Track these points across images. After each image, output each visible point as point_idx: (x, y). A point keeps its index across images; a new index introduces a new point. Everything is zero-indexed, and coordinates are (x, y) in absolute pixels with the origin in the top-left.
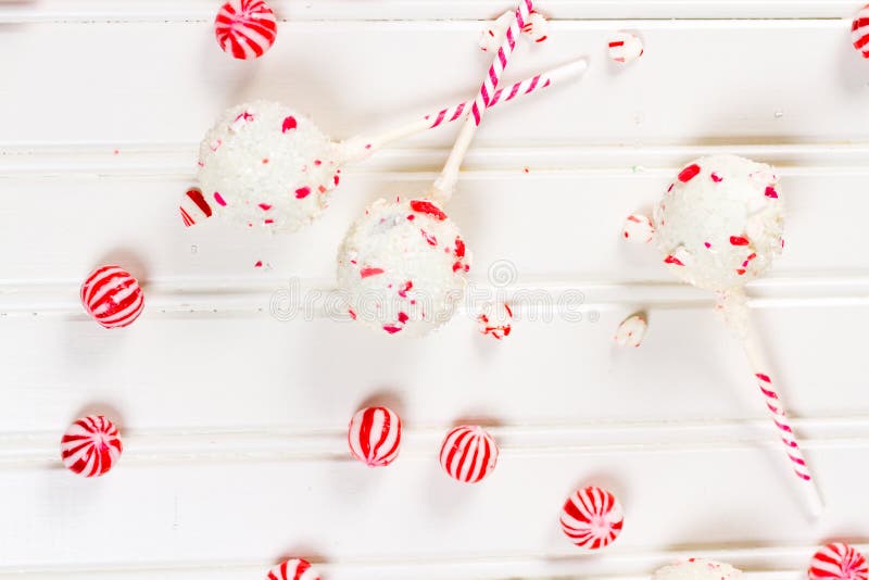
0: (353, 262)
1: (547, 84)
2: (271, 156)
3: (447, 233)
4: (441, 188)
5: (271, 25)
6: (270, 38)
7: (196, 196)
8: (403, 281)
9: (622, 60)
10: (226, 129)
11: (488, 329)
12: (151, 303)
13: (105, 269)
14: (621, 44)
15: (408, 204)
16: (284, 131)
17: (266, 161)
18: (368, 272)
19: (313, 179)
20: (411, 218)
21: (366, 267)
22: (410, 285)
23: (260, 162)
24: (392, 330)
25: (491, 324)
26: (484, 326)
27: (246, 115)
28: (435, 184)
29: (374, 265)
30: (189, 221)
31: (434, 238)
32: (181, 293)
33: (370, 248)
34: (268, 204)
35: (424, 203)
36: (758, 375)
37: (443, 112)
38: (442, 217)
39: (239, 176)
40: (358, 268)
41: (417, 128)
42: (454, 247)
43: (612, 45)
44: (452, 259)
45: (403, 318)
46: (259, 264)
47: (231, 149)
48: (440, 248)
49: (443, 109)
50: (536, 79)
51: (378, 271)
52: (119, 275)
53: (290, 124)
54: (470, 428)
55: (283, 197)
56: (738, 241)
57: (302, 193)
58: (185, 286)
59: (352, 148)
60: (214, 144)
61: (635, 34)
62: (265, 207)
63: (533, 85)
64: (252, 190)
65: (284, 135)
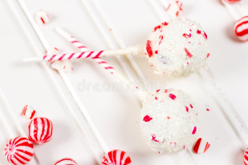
0: (188, 64)
1: (72, 37)
2: (165, 116)
3: (154, 37)
4: (137, 50)
5: (110, 154)
6: (115, 152)
7: (196, 148)
8: (184, 39)
9: (48, 15)
10: (164, 144)
11: (181, 9)
14: (41, 19)
15: (152, 58)
16: (151, 119)
17: (169, 118)
18: (189, 54)
20: (156, 52)
21: (187, 57)
22: (184, 35)
23: (170, 120)
24: (206, 36)
26: (180, 12)
27: (154, 138)
29: (185, 53)
30: (208, 146)
31: (160, 37)
33: (179, 60)
34: (185, 109)
35: (148, 51)
37: (106, 68)
38: (149, 42)
39: (181, 126)
40: (190, 60)
41: (118, 75)
42: (158, 30)
43: (44, 22)
44: (163, 28)
45: (199, 32)
46: (208, 110)
47: (172, 136)
48: (162, 34)
49: (105, 69)
50: (73, 42)
51: (186, 50)
53: (147, 119)
55: (179, 104)
57: (173, 97)
60: (173, 145)
61: (34, 17)
62: (187, 109)
63: (76, 42)
64: (183, 118)
65: (153, 117)
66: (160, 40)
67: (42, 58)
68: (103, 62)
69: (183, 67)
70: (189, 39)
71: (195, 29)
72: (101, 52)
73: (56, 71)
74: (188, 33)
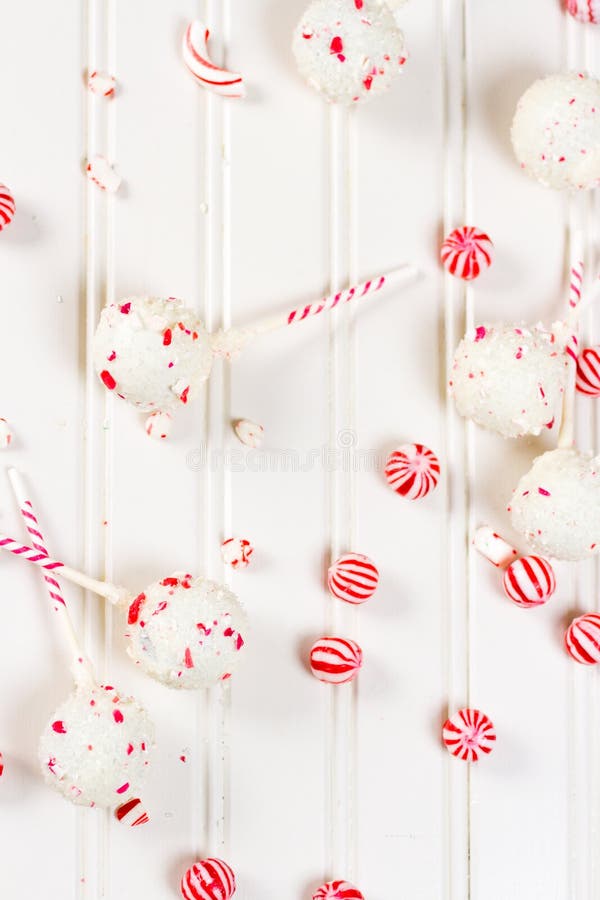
0: (179, 674)
1: (29, 503)
2: (86, 742)
3: (156, 593)
4: (117, 597)
7: (122, 812)
8: (196, 631)
9: (9, 437)
10: (62, 782)
11: (244, 560)
12: (215, 852)
13: (184, 891)
15: (131, 626)
16: (64, 732)
17: (90, 748)
18: (189, 662)
19: (106, 707)
20: (142, 624)
21: (184, 664)
22: (200, 626)
23: (91, 752)
24: (240, 642)
25: (239, 557)
26: (241, 564)
27: (51, 764)
28: (114, 603)
29: (182, 656)
30: (143, 819)
31: (160, 604)
32: (207, 827)
33: (167, 660)
34: (127, 747)
35: (130, 612)
36: (290, 322)
37: (52, 595)
38: (142, 597)
39: (103, 771)
40: (185, 671)
41: (66, 618)
42: (169, 588)
44: (179, 588)
45: (229, 632)
46: (183, 759)
47: (80, 778)
48: (169, 599)
49: (49, 595)
50: (24, 513)
51: (188, 653)
52: (189, 880)
53: (58, 727)
54: (330, 577)
55: (121, 734)
56: (167, 338)
57: (118, 717)
58: (202, 825)
59: (81, 675)
60: (75, 792)
62: (130, 750)
63: (30, 516)
64: (115, 760)
65: (68, 732)
66: (157, 608)
68: (53, 582)
69: (169, 674)
71: (225, 624)
72: (60, 564)
74: (209, 625)
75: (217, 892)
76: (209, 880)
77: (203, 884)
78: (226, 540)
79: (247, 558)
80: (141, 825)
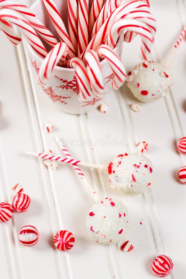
0: (132, 186)
1: (64, 146)
2: (103, 216)
3: (115, 162)
4: (102, 167)
5: (61, 232)
6: (65, 232)
7: (123, 247)
8: (134, 168)
9: (53, 127)
10: (97, 234)
11: (145, 148)
14: (48, 128)
15: (110, 176)
16: (94, 215)
17: (105, 217)
18: (134, 179)
19: (108, 202)
20: (114, 172)
21: (132, 181)
22: (135, 165)
23: (105, 219)
24: (151, 170)
25: (144, 148)
26: (145, 150)
27: (92, 228)
28: (102, 169)
29: (131, 178)
30: (131, 248)
31: (119, 162)
32: (156, 247)
33: (126, 183)
35: (108, 169)
37: (79, 174)
38: (111, 163)
39: (112, 225)
40: (134, 184)
41: (85, 180)
42: (120, 157)
43: (49, 131)
44: (125, 157)
45: (146, 166)
46: (141, 223)
47: (104, 231)
48: (122, 161)
49: (78, 174)
50: (63, 150)
51: (133, 176)
52: (154, 263)
53: (92, 214)
55: (115, 211)
57: (113, 204)
59: (96, 198)
60: (103, 237)
61: (44, 125)
62: (120, 216)
63: (65, 150)
64: (115, 220)
65: (95, 214)
66: (118, 164)
67: (38, 154)
68: (79, 169)
69: (128, 187)
70: (137, 169)
71: (144, 163)
72: (79, 161)
73: (47, 167)
74: (138, 164)
75: (166, 266)
76: (162, 262)
77: (160, 264)
78: (137, 144)
79: (146, 147)
80: (131, 251)
